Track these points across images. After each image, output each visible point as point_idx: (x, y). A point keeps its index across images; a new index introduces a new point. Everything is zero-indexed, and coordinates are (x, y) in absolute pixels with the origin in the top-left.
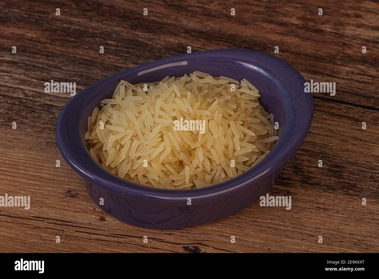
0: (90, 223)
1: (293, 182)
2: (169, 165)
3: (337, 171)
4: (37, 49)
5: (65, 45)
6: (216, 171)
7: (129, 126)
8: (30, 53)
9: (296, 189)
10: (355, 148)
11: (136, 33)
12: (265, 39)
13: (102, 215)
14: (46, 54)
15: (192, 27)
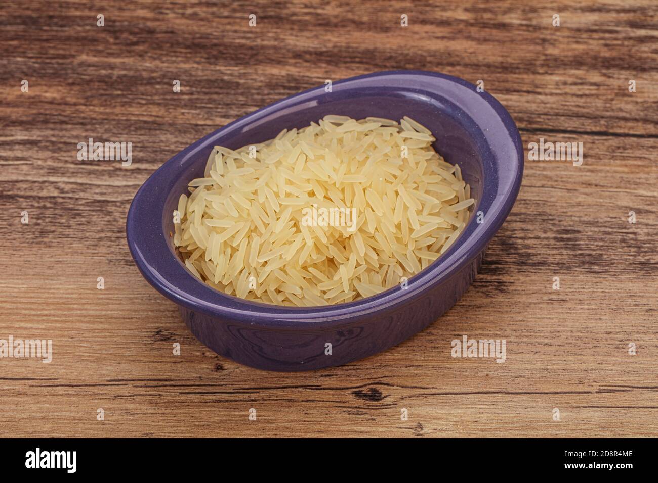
0: (200, 378)
1: (505, 266)
2: (314, 267)
3: (569, 239)
4: (65, 116)
5: (109, 103)
6: (387, 267)
7: (240, 216)
8: (54, 123)
9: (512, 276)
10: (590, 200)
11: (218, 68)
12: (419, 50)
13: (217, 362)
14: (81, 121)
15: (304, 47)
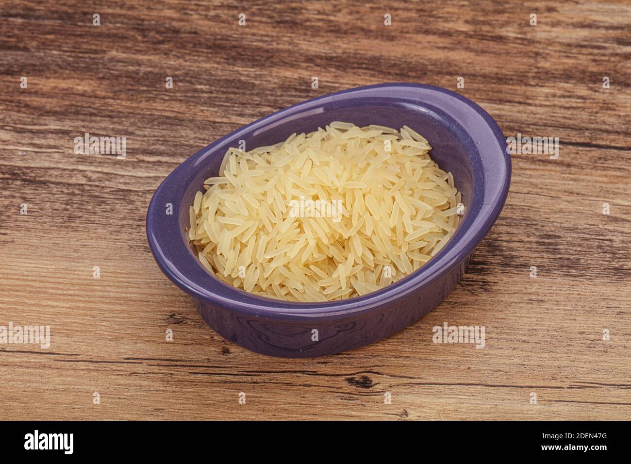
0: (208, 359)
1: (490, 267)
2: (315, 266)
3: (550, 244)
4: (95, 109)
5: (135, 97)
6: (381, 267)
7: (250, 215)
8: (84, 114)
9: (496, 277)
10: (571, 207)
11: (236, 68)
12: (422, 59)
13: (224, 346)
14: (109, 114)
15: (316, 51)
